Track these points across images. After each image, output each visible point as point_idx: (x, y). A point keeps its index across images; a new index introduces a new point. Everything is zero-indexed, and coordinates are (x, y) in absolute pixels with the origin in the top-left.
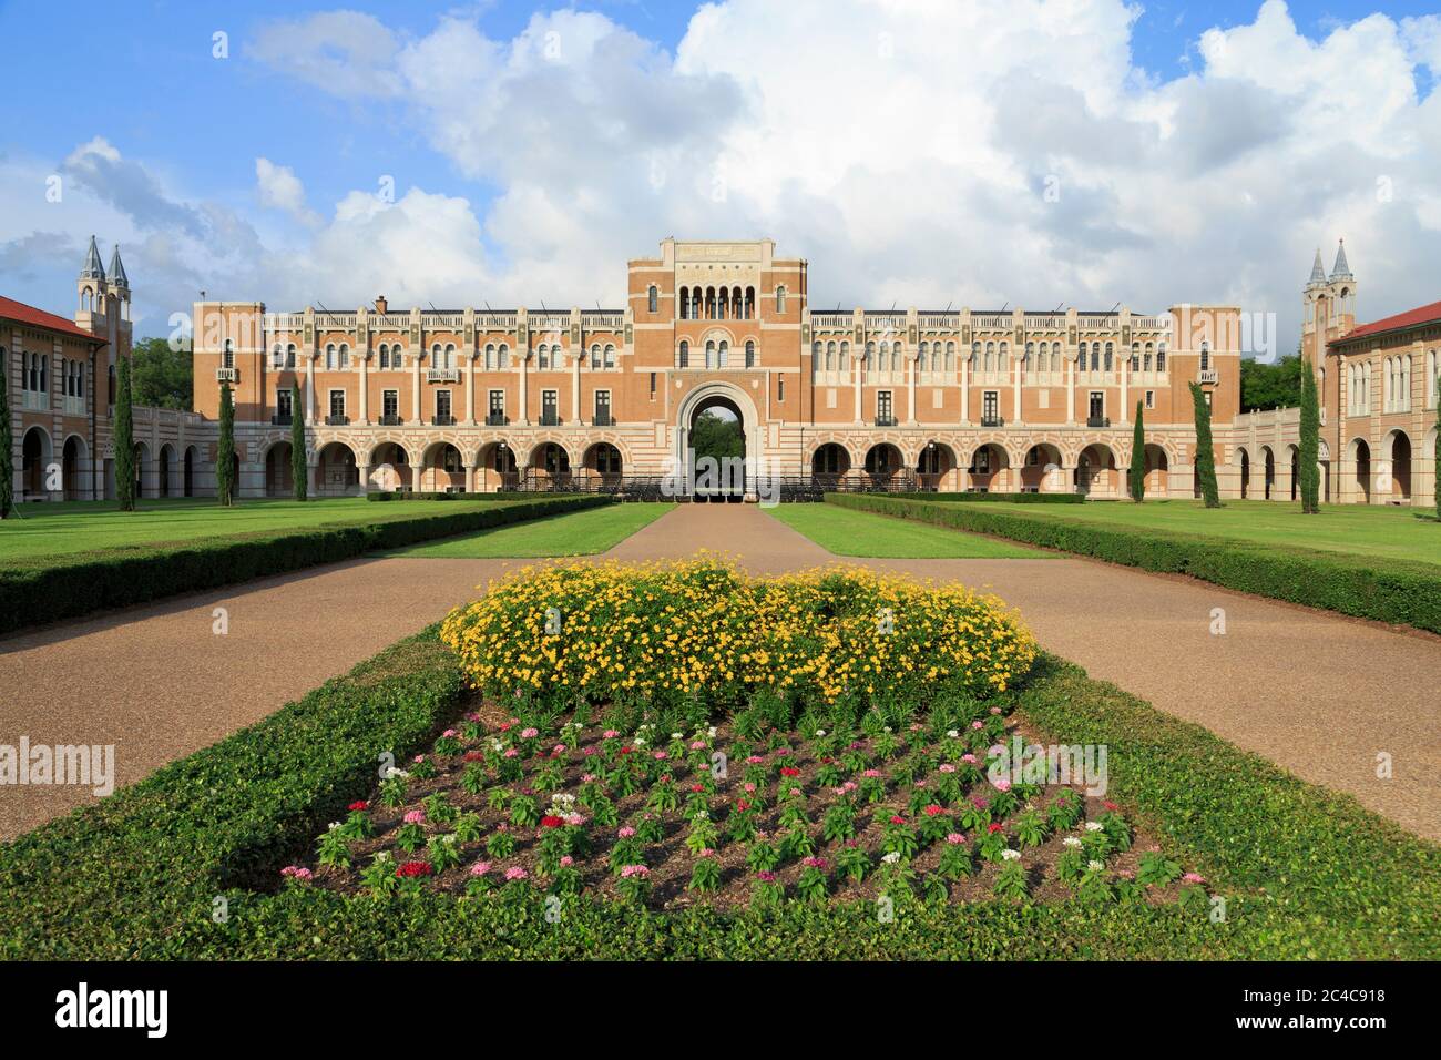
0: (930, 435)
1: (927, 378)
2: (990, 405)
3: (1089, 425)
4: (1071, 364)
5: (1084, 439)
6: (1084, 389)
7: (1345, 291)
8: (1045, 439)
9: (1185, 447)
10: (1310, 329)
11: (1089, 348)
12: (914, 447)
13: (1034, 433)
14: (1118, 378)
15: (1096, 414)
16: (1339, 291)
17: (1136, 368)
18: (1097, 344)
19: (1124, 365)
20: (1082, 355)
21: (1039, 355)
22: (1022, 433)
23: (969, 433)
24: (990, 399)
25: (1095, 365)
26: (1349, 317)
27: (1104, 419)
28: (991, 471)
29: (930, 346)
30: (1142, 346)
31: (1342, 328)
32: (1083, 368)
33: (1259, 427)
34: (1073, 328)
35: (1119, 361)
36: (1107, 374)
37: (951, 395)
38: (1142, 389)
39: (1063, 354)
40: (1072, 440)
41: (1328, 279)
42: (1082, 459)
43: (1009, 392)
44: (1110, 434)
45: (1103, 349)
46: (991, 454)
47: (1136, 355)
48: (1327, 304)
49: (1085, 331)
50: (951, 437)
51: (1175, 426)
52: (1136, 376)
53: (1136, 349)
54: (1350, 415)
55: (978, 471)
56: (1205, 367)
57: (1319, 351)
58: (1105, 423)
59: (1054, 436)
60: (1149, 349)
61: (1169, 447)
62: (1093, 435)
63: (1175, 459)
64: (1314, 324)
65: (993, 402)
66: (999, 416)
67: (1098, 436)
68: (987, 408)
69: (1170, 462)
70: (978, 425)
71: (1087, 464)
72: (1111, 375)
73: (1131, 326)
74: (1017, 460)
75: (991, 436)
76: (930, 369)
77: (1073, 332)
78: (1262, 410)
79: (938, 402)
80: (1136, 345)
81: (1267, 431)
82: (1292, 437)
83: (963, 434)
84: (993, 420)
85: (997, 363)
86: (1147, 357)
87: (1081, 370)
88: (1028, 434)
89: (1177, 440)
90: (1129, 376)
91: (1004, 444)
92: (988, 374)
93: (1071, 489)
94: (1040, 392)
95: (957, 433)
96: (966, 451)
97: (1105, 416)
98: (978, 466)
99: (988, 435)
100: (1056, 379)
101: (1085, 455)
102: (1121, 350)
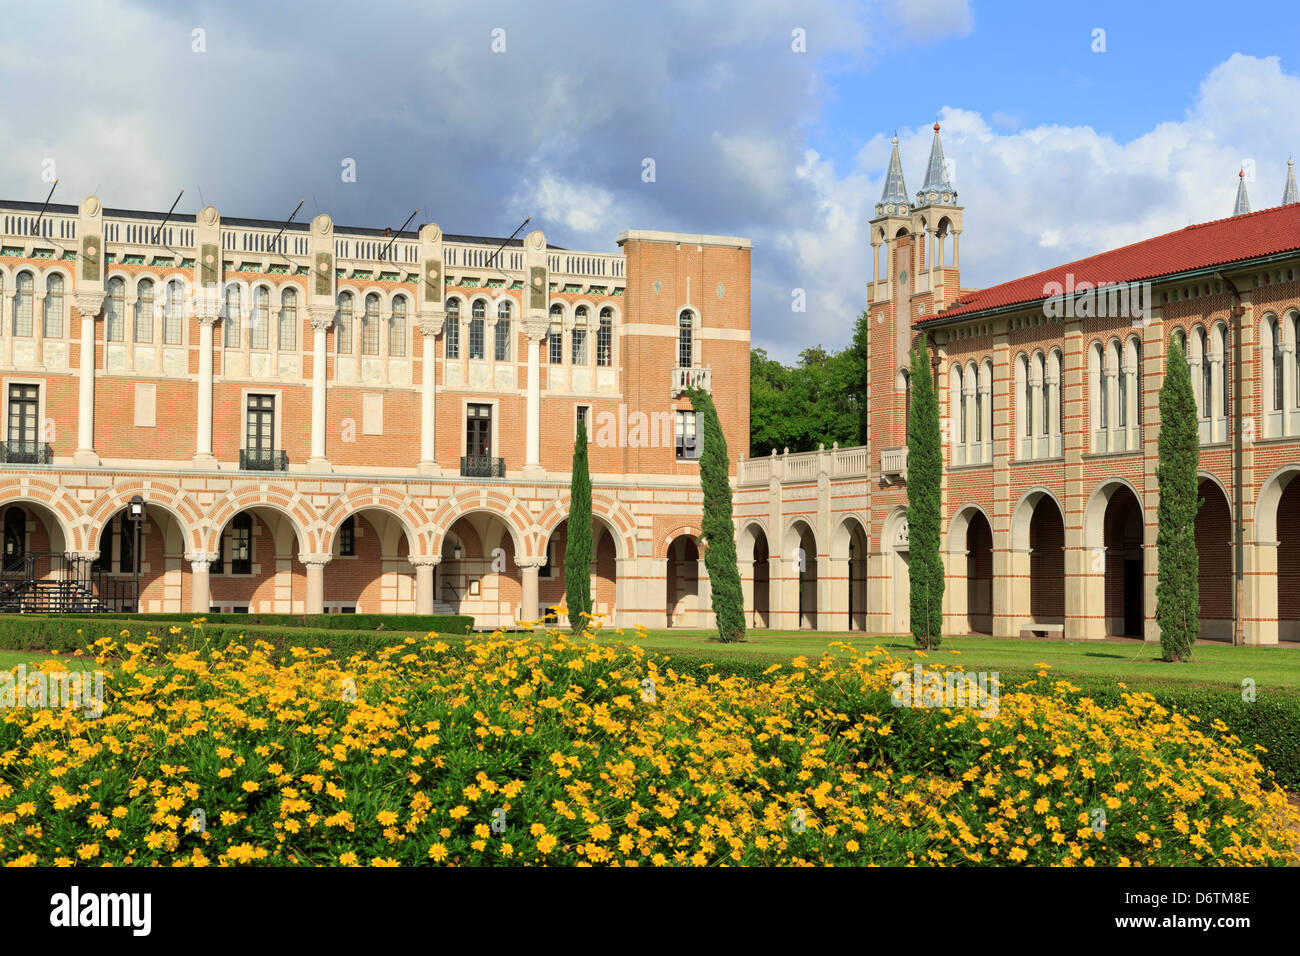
0: (126, 487)
1: (121, 360)
2: (259, 424)
3: (466, 472)
4: (429, 343)
5: (454, 502)
6: (456, 396)
7: (944, 222)
8: (375, 500)
9: (648, 521)
10: (883, 294)
11: (466, 310)
12: (91, 513)
13: (351, 487)
14: (522, 374)
15: (477, 448)
16: (935, 225)
17: (556, 358)
18: (480, 303)
19: (534, 348)
20: (451, 324)
21: (365, 320)
22: (327, 487)
23: (214, 484)
24: (259, 411)
25: (477, 348)
26: (953, 274)
27: (495, 462)
28: (256, 569)
29: (131, 288)
30: (569, 311)
31: (940, 294)
32: (453, 352)
33: (788, 485)
34: (433, 265)
35: (524, 340)
36: (501, 366)
37: (176, 397)
38: (570, 400)
39: (412, 321)
40: (431, 503)
41: (914, 199)
42: (448, 546)
43: (299, 397)
44: (507, 491)
45: (492, 312)
46: (257, 530)
47: (556, 329)
48: (913, 250)
49: (458, 275)
50: (175, 492)
51: (632, 478)
52: (557, 372)
53: (556, 318)
54: (955, 463)
55: (228, 569)
56: (686, 362)
57: (899, 337)
58: (495, 469)
59: (394, 493)
60: (581, 320)
61: (619, 521)
62: (472, 494)
63: (631, 549)
64: (891, 284)
65: (266, 418)
66: (278, 446)
67: (481, 496)
68: (253, 431)
69: (622, 552)
70: (234, 467)
71: (458, 555)
72: (508, 368)
73: (549, 270)
74: (316, 547)
75: (261, 491)
76: (129, 336)
77: (433, 274)
78: (791, 451)
79: (145, 412)
80: (556, 309)
81: (803, 493)
82: (850, 504)
83: (199, 484)
84: (265, 456)
85: (274, 332)
86: (578, 336)
87: (449, 355)
88: (338, 487)
89: (636, 508)
90: (543, 373)
91: (288, 510)
92: (255, 357)
93: (424, 606)
94: (367, 399)
95: (188, 484)
96: (207, 522)
97: (495, 453)
98: (228, 558)
99: (256, 488)
100: (399, 373)
101: (455, 538)
102: (528, 319)
